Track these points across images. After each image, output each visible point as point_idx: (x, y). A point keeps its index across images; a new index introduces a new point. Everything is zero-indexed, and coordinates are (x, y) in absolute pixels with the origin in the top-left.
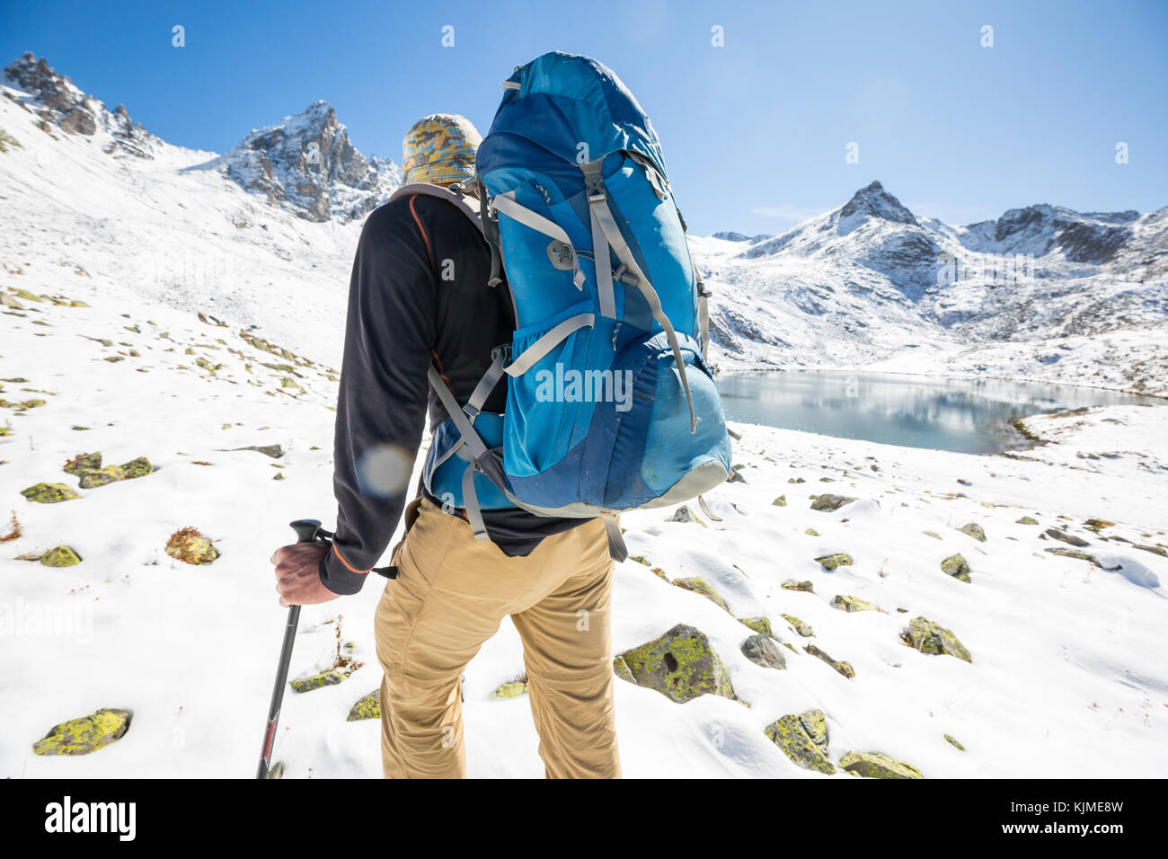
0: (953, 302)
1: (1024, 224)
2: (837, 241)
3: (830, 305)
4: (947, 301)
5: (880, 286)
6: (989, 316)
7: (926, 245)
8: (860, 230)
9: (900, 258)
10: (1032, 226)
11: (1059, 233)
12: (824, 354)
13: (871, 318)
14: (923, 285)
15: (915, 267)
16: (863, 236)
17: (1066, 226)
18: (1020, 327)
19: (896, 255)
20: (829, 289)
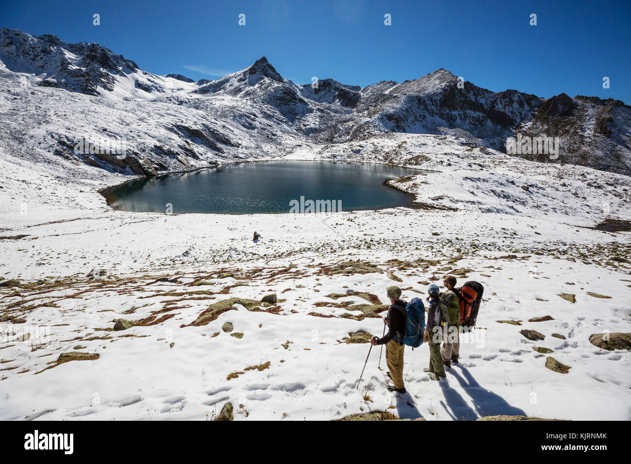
0: (308, 123)
1: (324, 87)
2: (249, 88)
3: (257, 124)
4: (306, 123)
5: (277, 114)
6: (323, 130)
7: (293, 95)
8: (261, 83)
9: (282, 100)
10: (327, 88)
11: (337, 93)
12: (263, 151)
13: (277, 131)
14: (294, 114)
15: (289, 105)
16: (263, 86)
17: (339, 90)
18: (336, 136)
19: (281, 99)
20: (255, 115)
